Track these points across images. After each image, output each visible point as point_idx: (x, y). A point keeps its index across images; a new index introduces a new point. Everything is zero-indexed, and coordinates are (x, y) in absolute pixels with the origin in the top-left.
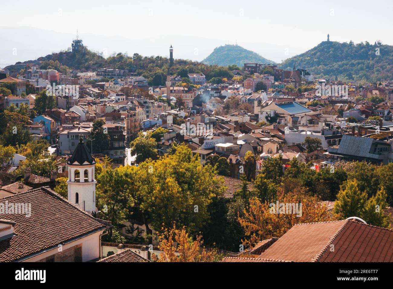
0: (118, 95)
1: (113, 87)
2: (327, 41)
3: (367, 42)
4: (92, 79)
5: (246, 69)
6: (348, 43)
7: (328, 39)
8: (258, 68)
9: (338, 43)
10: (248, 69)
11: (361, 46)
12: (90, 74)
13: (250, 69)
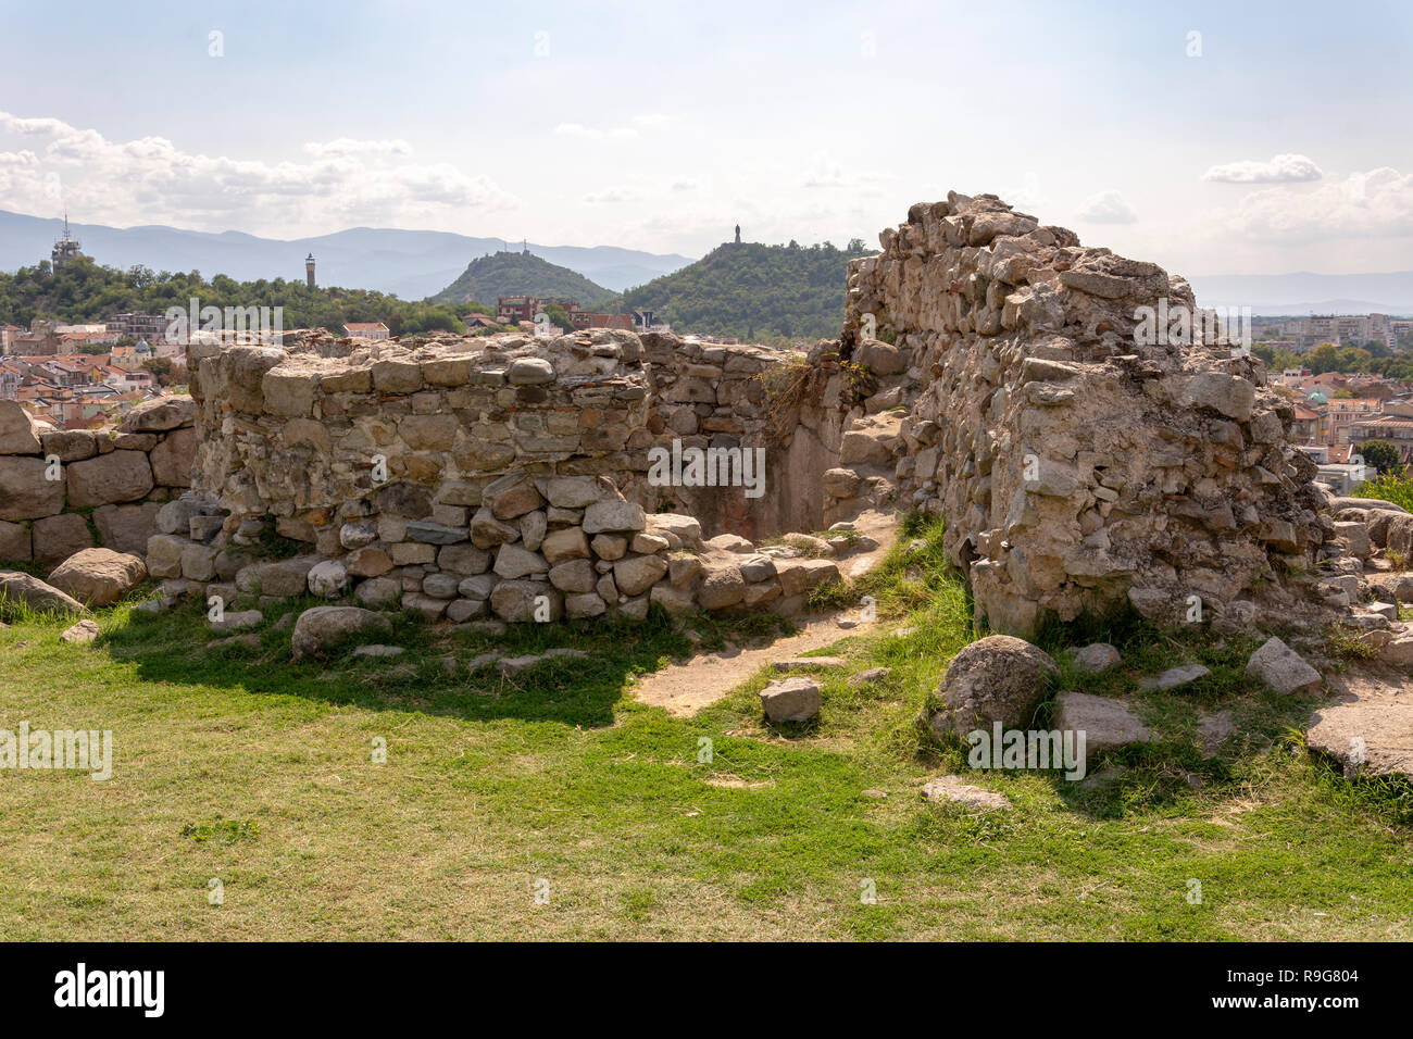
0: (130, 378)
1: (132, 358)
2: (733, 241)
3: (827, 244)
4: (93, 342)
5: (504, 311)
6: (786, 245)
7: (738, 237)
8: (532, 310)
9: (762, 246)
10: (508, 311)
11: (814, 253)
12: (91, 328)
13: (512, 310)
